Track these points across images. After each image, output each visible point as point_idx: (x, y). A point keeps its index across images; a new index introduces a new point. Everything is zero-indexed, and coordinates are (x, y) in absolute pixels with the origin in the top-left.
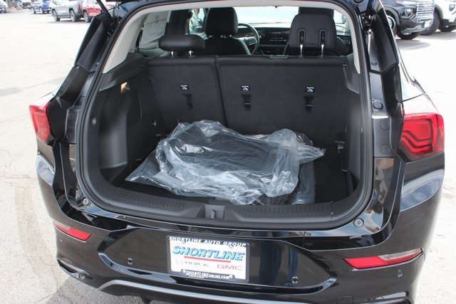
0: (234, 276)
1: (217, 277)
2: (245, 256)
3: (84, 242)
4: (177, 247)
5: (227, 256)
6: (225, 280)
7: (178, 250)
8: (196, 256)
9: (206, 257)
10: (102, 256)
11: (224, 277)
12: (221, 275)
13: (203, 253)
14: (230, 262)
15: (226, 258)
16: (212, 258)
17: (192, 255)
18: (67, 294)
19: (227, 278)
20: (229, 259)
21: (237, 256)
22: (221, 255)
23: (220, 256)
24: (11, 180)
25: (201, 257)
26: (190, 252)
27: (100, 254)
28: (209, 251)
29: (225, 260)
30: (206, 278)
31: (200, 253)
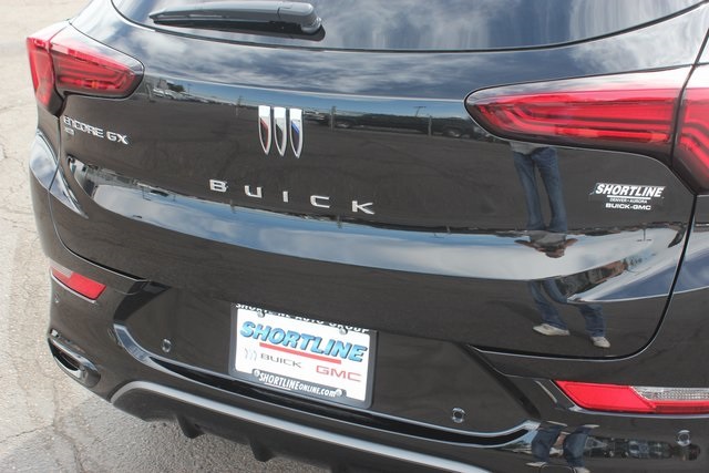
0: (344, 392)
1: (315, 390)
2: (367, 354)
3: (93, 302)
4: (248, 324)
5: (335, 349)
6: (328, 398)
7: (250, 329)
8: (281, 345)
9: (298, 349)
10: (120, 332)
11: (327, 393)
12: (321, 387)
13: (294, 339)
14: (339, 362)
15: (332, 354)
16: (308, 351)
17: (275, 341)
18: (69, 431)
19: (332, 394)
20: (338, 357)
21: (353, 352)
22: (324, 346)
23: (322, 347)
24: (15, 216)
25: (289, 347)
26: (271, 335)
27: (116, 326)
28: (304, 336)
29: (330, 356)
30: (293, 391)
31: (287, 338)
